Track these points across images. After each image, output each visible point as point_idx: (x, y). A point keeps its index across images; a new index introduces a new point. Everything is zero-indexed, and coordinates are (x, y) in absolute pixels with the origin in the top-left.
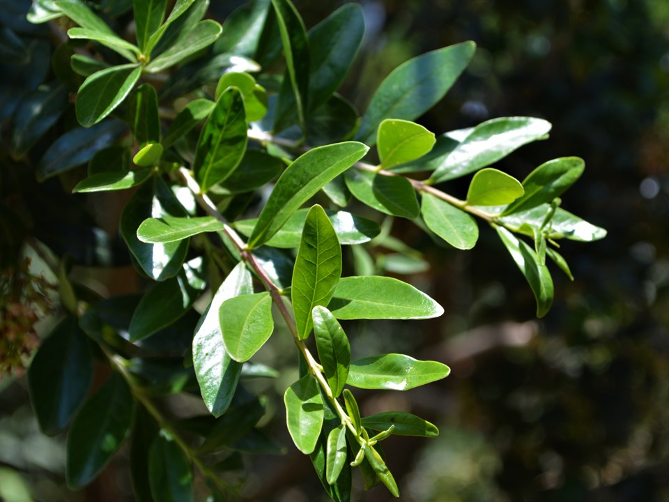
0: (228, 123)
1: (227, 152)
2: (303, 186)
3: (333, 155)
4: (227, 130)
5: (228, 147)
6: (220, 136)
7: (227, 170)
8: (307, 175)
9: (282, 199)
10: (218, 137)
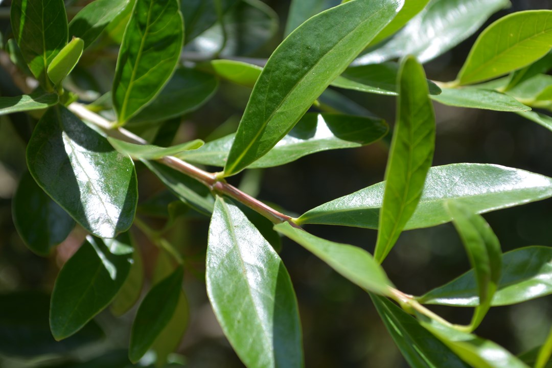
0: (152, 21)
1: (153, 62)
2: (310, 69)
3: (351, 16)
4: (150, 31)
5: (155, 54)
6: (143, 40)
7: (155, 86)
8: (313, 51)
9: (276, 93)
10: (140, 42)
